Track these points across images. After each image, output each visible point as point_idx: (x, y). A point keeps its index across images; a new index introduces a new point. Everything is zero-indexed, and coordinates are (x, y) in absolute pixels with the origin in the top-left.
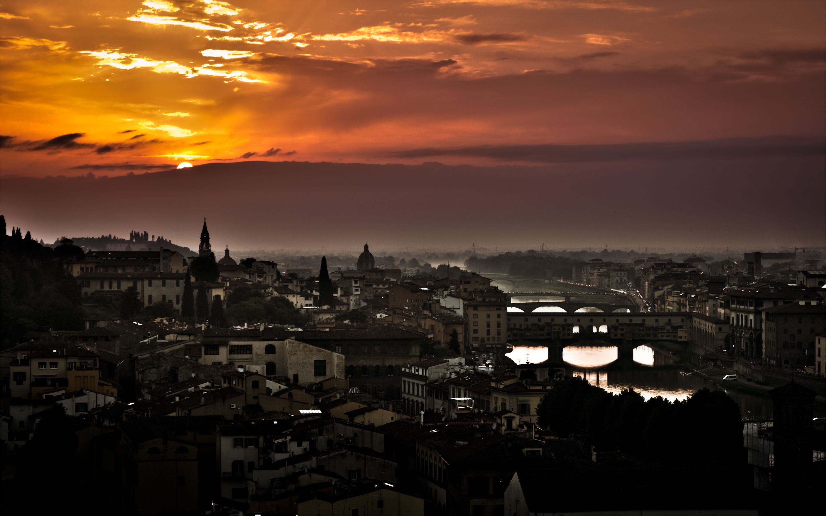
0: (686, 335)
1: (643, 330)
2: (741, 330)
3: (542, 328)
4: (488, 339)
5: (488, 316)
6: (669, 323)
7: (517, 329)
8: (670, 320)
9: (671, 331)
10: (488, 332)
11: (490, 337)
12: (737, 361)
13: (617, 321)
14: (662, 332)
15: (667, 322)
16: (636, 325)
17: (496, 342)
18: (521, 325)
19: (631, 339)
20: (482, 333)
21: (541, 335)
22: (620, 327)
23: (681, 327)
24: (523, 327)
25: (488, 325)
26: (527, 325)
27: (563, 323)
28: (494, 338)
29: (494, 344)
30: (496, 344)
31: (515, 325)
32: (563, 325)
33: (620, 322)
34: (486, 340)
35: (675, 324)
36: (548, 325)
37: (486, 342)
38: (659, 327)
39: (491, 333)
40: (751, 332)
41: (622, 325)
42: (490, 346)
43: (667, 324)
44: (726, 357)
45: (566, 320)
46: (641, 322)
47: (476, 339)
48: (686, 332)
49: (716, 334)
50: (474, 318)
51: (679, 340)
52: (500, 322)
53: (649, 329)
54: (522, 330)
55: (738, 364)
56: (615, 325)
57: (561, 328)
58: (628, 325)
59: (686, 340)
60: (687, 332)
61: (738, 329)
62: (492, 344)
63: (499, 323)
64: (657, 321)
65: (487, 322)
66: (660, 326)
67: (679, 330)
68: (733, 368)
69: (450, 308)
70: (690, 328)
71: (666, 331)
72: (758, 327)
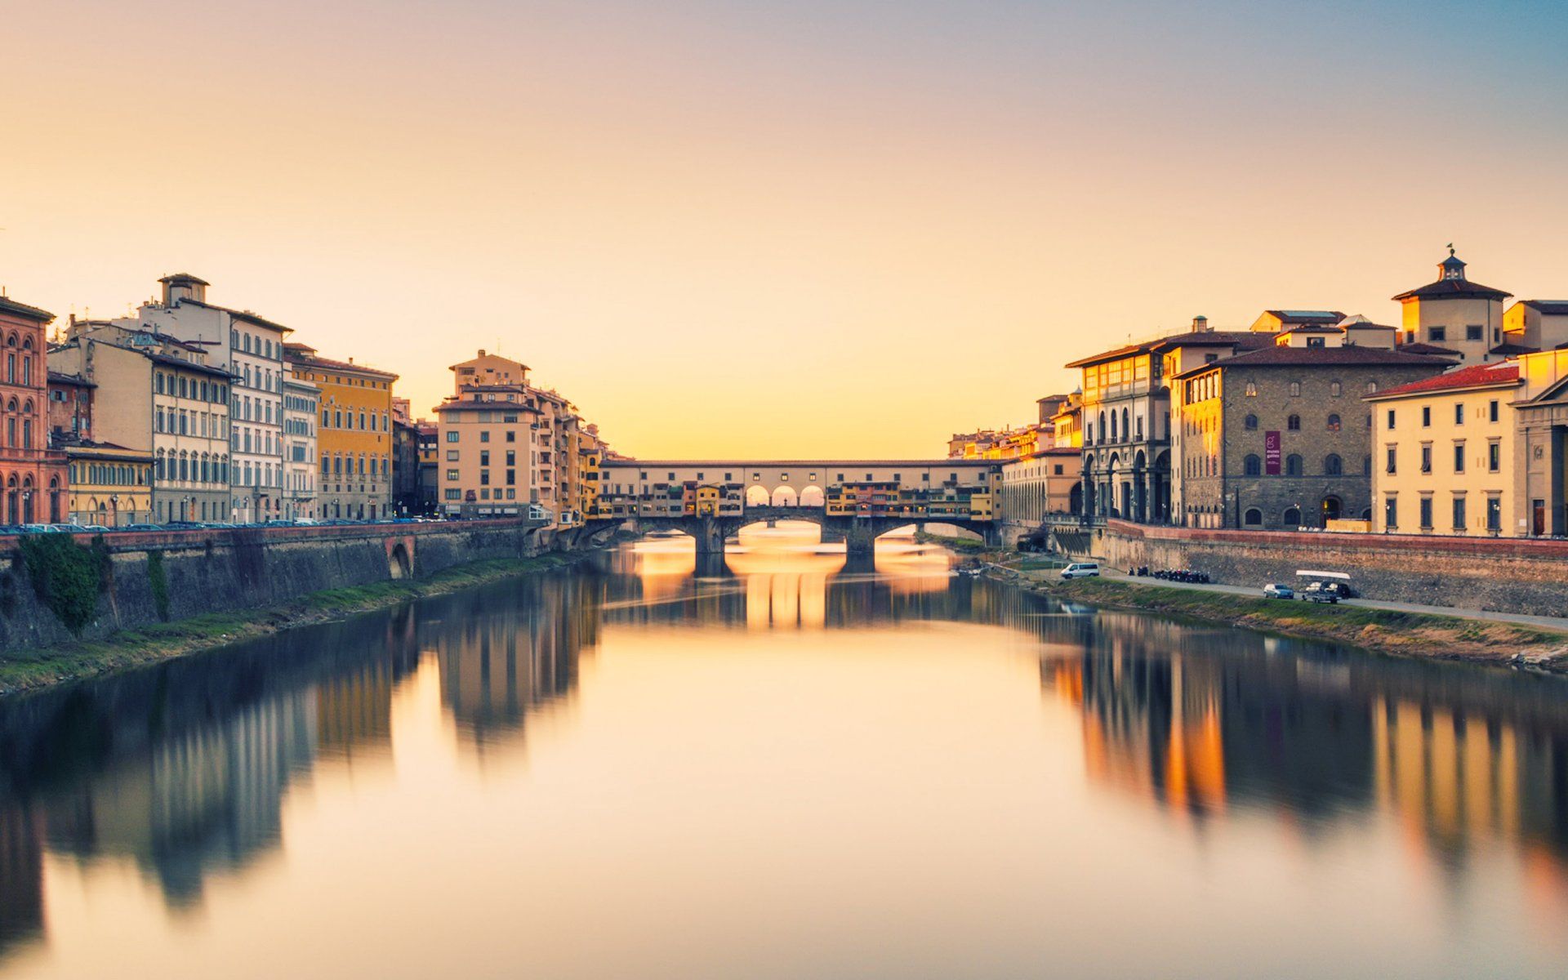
0: (989, 508)
1: (895, 498)
2: (1111, 451)
3: (676, 494)
4: (485, 495)
5: (485, 437)
6: (952, 482)
7: (623, 496)
8: (954, 476)
9: (956, 499)
10: (485, 479)
11: (488, 490)
12: (1100, 531)
13: (841, 477)
14: (937, 500)
15: (948, 479)
16: (879, 486)
17: (504, 501)
18: (631, 488)
19: (869, 516)
20: (469, 480)
21: (673, 509)
22: (845, 490)
23: (978, 490)
24: (636, 493)
25: (485, 460)
26: (646, 488)
27: (724, 483)
28: (498, 491)
29: (499, 506)
30: (502, 507)
31: (618, 487)
32: (722, 487)
33: (847, 480)
34: (478, 494)
35: (966, 484)
36: (691, 486)
37: (479, 501)
38: (930, 492)
39: (491, 479)
40: (1141, 451)
41: (850, 486)
42: (489, 511)
43: (947, 484)
44: (1071, 523)
45: (728, 477)
46: (891, 480)
47: (452, 493)
48: (988, 502)
49: (1049, 483)
50: (448, 441)
51: (974, 518)
52: (514, 451)
53: (907, 494)
54: (633, 498)
55: (1103, 537)
56: (835, 487)
57: (717, 492)
58: (863, 487)
59: (989, 518)
60: (991, 503)
61: (1103, 452)
62: (493, 507)
63: (512, 453)
64: (926, 477)
65: (482, 451)
66: (934, 488)
67: (973, 496)
68: (1089, 551)
69: (189, 342)
70: (998, 491)
71: (944, 499)
72: (1160, 436)
